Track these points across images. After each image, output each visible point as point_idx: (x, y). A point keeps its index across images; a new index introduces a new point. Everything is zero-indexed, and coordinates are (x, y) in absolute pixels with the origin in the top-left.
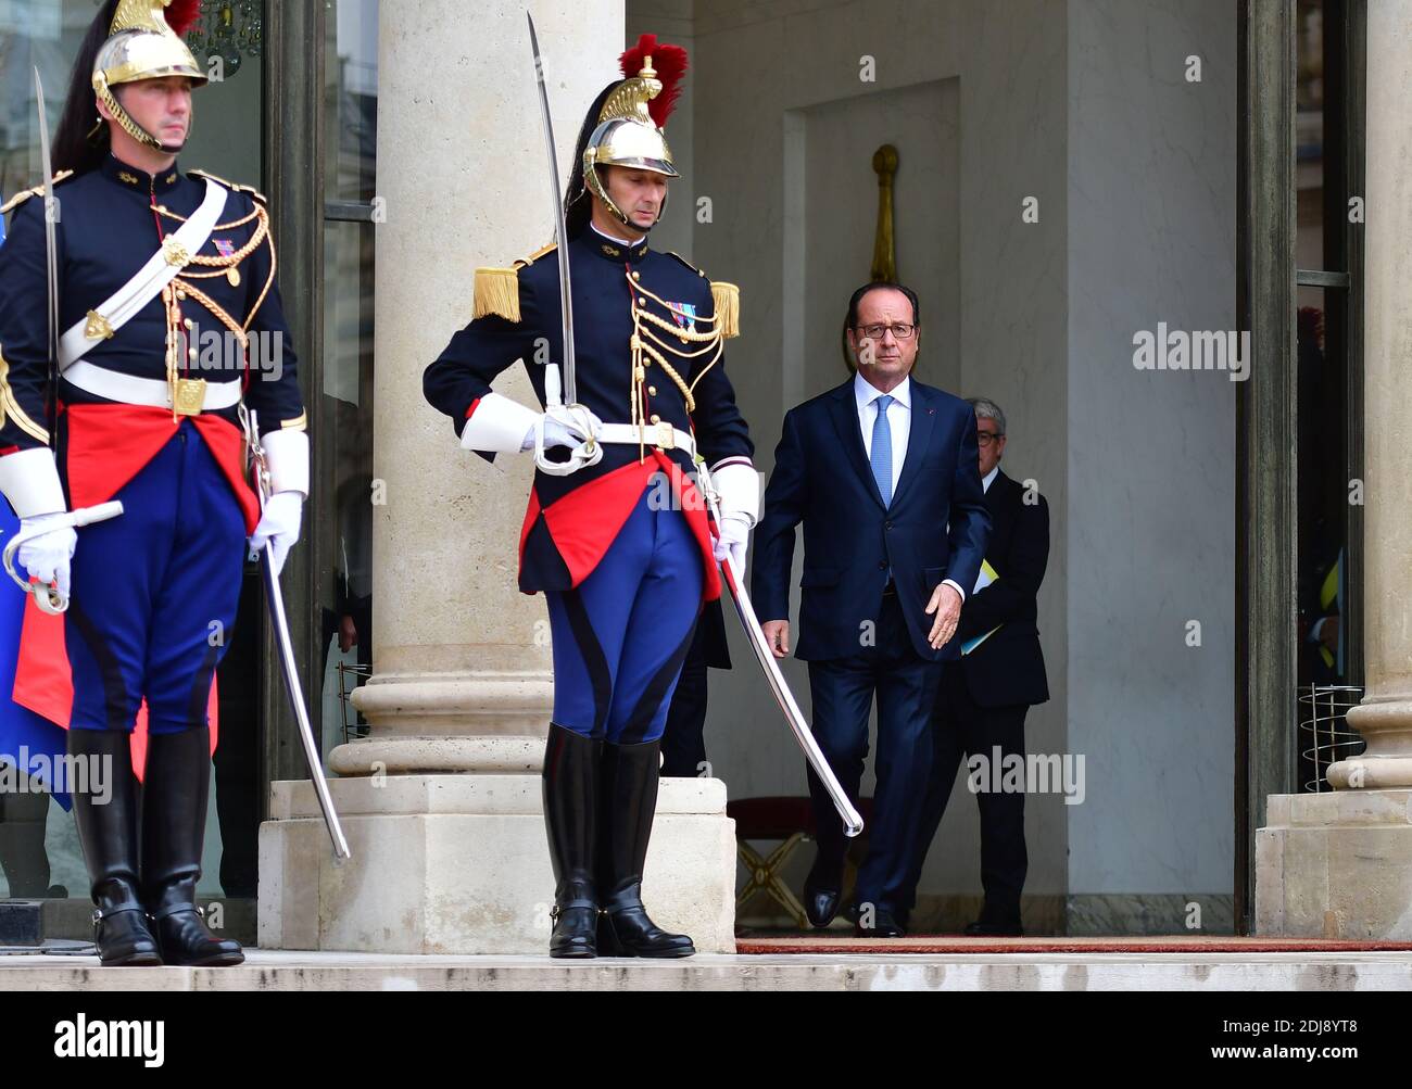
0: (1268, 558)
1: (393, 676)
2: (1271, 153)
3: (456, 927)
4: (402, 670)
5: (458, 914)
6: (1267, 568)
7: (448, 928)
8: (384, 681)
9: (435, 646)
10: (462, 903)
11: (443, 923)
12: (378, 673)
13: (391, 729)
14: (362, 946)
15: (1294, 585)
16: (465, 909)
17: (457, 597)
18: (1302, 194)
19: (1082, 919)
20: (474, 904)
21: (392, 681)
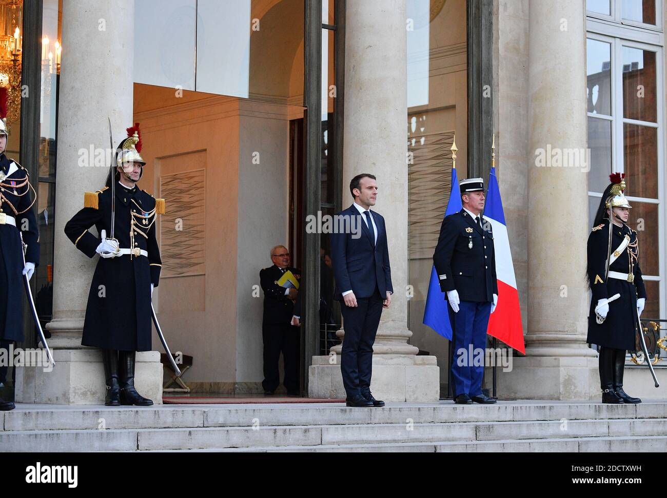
0: (311, 286)
1: (59, 319)
2: (314, 169)
3: (79, 396)
4: (62, 318)
5: (80, 393)
6: (311, 289)
7: (77, 397)
8: (56, 321)
9: (72, 311)
10: (81, 389)
11: (75, 395)
12: (55, 318)
13: (58, 336)
14: (49, 402)
15: (319, 294)
16: (82, 391)
17: (80, 296)
18: (322, 182)
19: (239, 390)
20: (84, 389)
21: (59, 321)
